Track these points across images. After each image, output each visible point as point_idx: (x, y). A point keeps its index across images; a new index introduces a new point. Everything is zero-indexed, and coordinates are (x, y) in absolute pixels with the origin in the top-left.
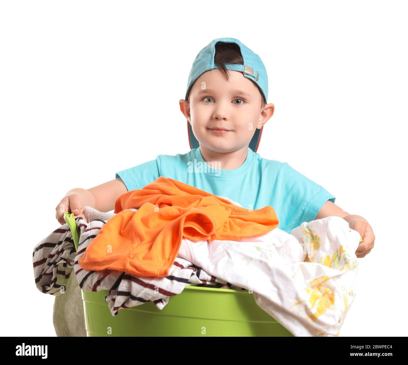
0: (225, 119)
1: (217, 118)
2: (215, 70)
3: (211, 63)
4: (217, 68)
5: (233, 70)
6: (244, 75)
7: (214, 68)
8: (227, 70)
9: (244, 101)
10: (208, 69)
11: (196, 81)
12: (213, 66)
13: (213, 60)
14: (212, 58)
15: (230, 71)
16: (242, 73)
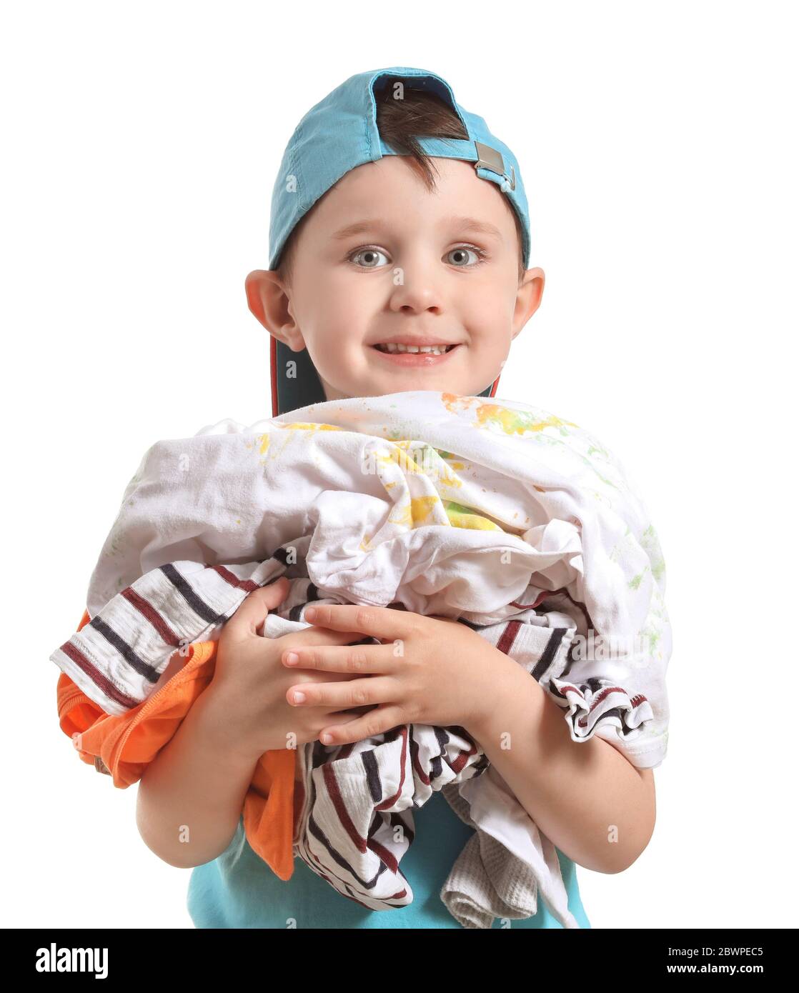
0: (433, 309)
1: (406, 309)
2: (387, 158)
3: (369, 142)
4: (394, 153)
5: (443, 156)
6: (476, 170)
7: (383, 156)
8: (428, 157)
9: (481, 252)
10: (365, 157)
11: (319, 202)
12: (379, 148)
13: (373, 131)
14: (369, 124)
15: (436, 160)
16: (473, 164)
